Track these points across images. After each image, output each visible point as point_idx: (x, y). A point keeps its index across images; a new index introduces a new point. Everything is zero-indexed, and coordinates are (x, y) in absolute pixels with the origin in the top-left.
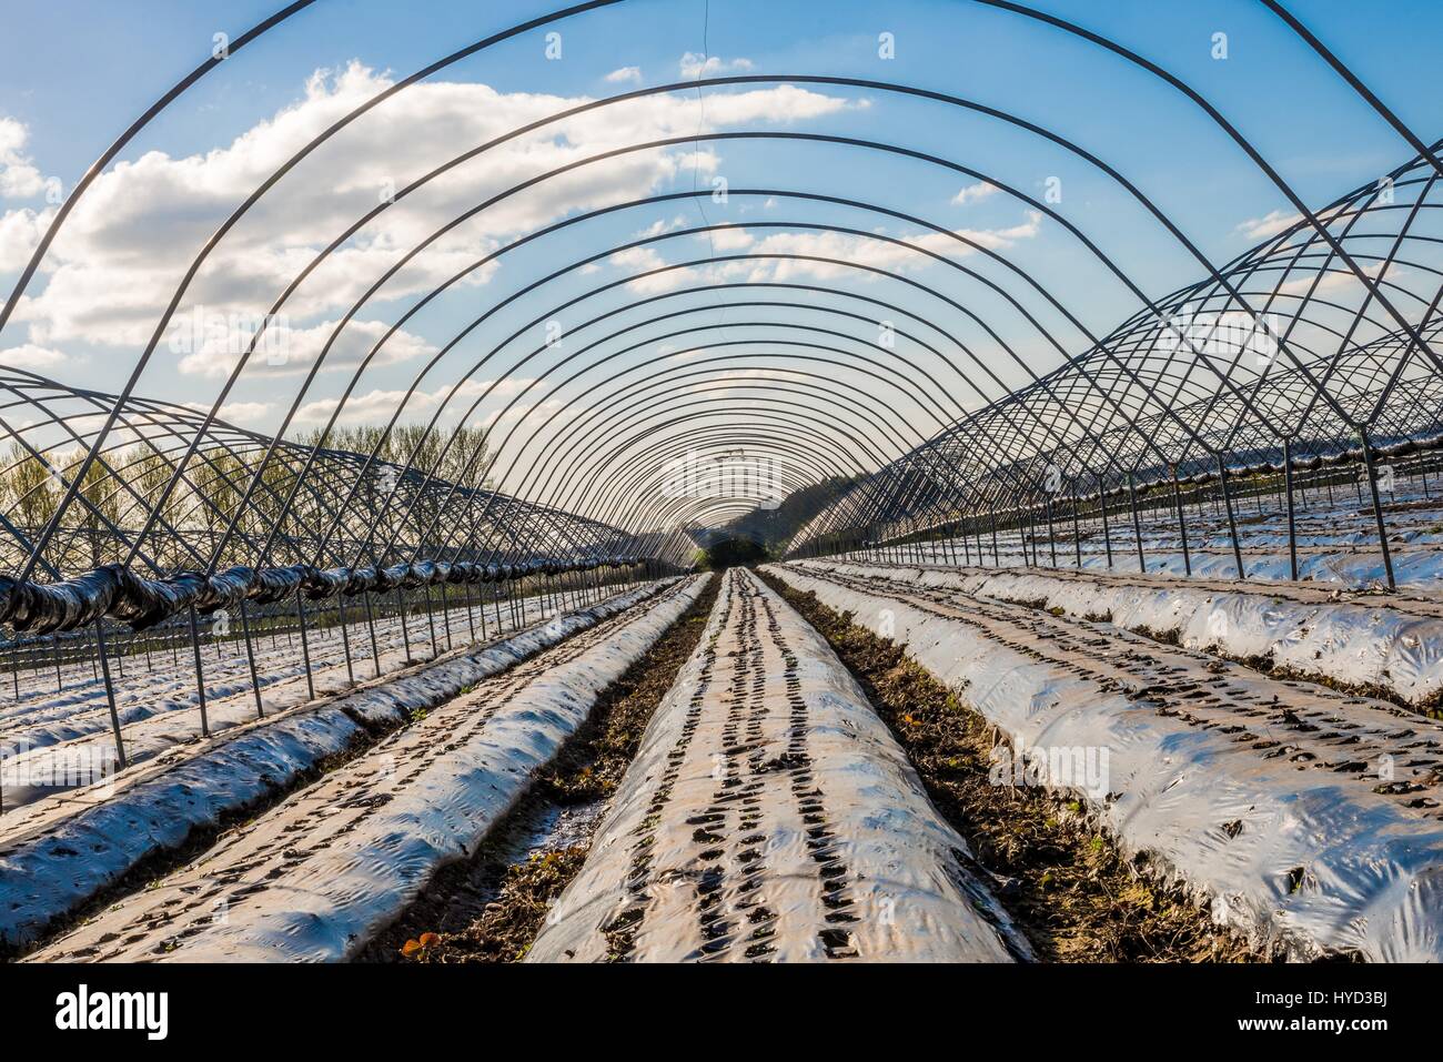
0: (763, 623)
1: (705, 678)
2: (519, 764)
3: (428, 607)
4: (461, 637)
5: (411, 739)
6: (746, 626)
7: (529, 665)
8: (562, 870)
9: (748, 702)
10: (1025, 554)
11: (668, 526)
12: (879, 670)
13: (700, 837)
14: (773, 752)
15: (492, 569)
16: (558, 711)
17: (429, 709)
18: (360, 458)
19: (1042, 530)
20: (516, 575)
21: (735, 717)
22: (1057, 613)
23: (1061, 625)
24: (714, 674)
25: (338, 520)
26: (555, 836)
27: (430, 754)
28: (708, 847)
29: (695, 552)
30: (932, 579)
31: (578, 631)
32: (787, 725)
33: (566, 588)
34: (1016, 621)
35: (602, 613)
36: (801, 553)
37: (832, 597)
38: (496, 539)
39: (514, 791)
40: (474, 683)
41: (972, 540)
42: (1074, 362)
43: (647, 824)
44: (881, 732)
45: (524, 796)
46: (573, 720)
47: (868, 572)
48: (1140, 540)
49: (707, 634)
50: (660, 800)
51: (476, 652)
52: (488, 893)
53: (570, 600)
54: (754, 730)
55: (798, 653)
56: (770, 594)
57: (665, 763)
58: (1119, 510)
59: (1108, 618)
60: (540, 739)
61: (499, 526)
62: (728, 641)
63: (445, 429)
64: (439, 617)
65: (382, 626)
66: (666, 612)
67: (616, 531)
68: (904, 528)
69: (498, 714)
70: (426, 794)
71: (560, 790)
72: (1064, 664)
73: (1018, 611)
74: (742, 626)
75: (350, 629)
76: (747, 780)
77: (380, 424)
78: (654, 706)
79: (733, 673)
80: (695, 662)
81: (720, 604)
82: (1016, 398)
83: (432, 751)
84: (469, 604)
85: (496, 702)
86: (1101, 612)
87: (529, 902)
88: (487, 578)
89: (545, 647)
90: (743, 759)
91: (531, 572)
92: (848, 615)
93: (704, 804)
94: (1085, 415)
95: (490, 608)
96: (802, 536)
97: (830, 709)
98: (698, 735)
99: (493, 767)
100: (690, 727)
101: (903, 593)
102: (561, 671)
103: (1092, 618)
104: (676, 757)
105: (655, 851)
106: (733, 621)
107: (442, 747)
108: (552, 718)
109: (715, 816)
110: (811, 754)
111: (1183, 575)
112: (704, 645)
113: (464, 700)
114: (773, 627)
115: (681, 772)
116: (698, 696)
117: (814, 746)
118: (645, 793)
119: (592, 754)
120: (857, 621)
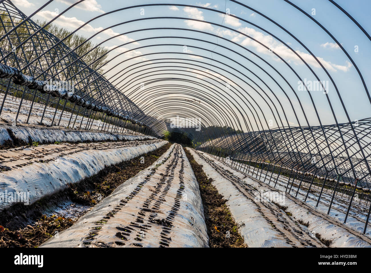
0: (178, 169)
1: (148, 178)
2: (64, 179)
3: (57, 106)
4: (64, 123)
5: (28, 151)
6: (172, 166)
7: (85, 145)
8: (62, 224)
9: (159, 194)
10: (287, 188)
11: (160, 117)
12: (213, 205)
13: (118, 235)
14: (160, 217)
15: (87, 103)
16: (88, 166)
17: (40, 144)
18: (57, 39)
19: (297, 182)
20: (95, 109)
21: (152, 197)
22: (289, 214)
23: (288, 219)
24: (152, 179)
25: (38, 58)
26: (65, 212)
27: (33, 160)
28: (120, 240)
29: (165, 132)
30: (248, 181)
31: (109, 140)
32: (169, 209)
33: (111, 123)
34: (272, 210)
35: (121, 138)
36: (204, 150)
37: (208, 171)
38: (94, 93)
39: (57, 188)
40: (62, 142)
41: (270, 174)
42: (338, 125)
43: (101, 222)
44: (203, 227)
45: (60, 191)
46: (92, 172)
47: (226, 168)
48: (332, 202)
49: (156, 163)
50: (110, 215)
51: (68, 130)
52: (30, 221)
53: (111, 128)
54: (157, 206)
55: (186, 185)
56: (186, 159)
57: (118, 203)
58: (330, 188)
59: (307, 225)
60: (76, 173)
61: (97, 88)
62: (162, 169)
63: (94, 43)
64: (59, 112)
65: (37, 105)
66: (145, 148)
67: (140, 110)
68: (247, 158)
69: (65, 157)
70: (24, 174)
71: (75, 195)
72: (282, 234)
73: (274, 207)
74: (170, 166)
75: (24, 101)
76: (146, 222)
77: (70, 31)
78: (124, 180)
79: (159, 181)
80: (147, 172)
81: (166, 155)
82: (310, 129)
83: (34, 159)
84: (73, 112)
85: (66, 152)
86: (305, 222)
87: (44, 231)
88: (84, 105)
89: (94, 141)
90: (148, 214)
91: (101, 111)
92: (211, 180)
94: (333, 147)
95: (80, 117)
96: (208, 144)
97: (189, 211)
98: (135, 199)
99: (54, 175)
100: (134, 194)
101: (235, 181)
102: (95, 152)
103: (301, 222)
104: (123, 202)
105: (100, 233)
106: (168, 163)
107: (38, 159)
108: (84, 167)
109: (128, 230)
110: (174, 224)
111: (342, 222)
112: (153, 167)
113: (56, 146)
114: (181, 171)
115: (123, 209)
116: (142, 184)
117: (176, 221)
118: (107, 210)
119: (93, 187)
120: (213, 184)
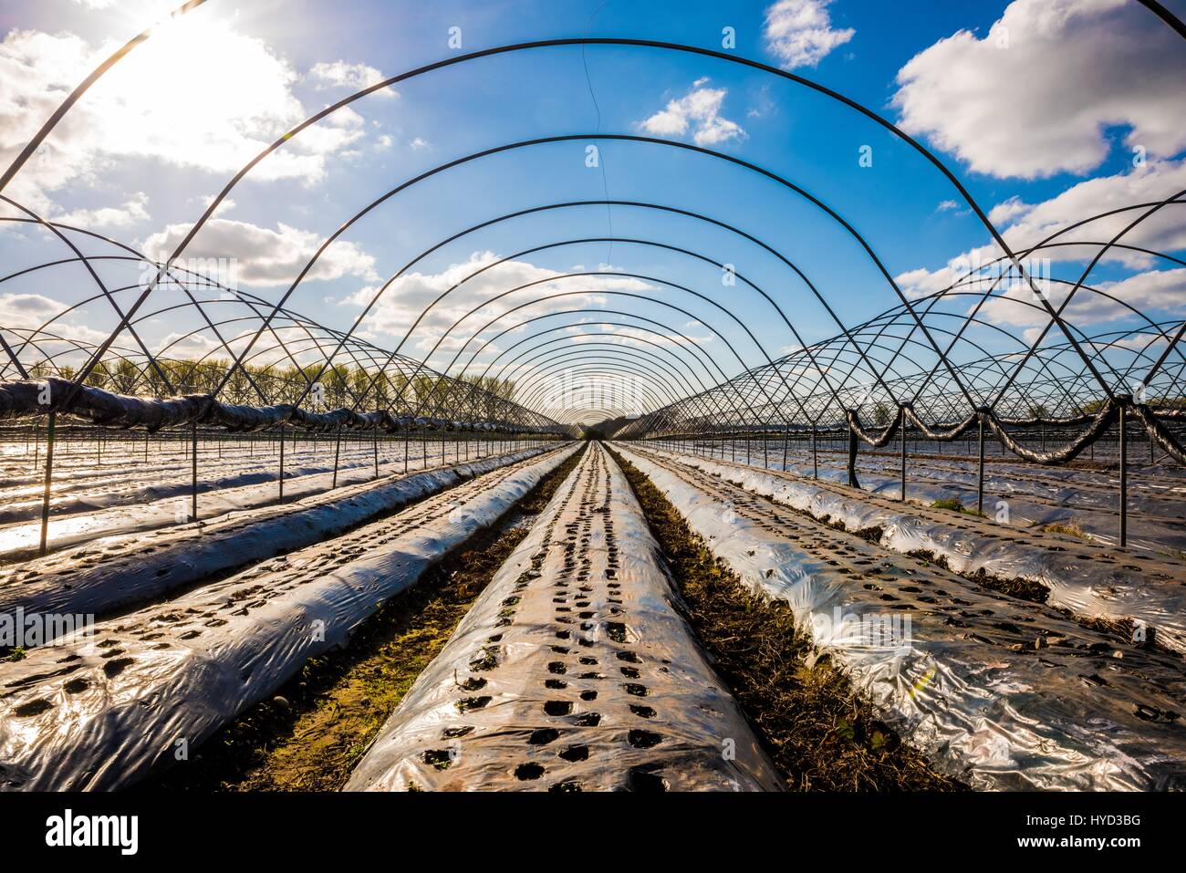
93: (572, 520)
